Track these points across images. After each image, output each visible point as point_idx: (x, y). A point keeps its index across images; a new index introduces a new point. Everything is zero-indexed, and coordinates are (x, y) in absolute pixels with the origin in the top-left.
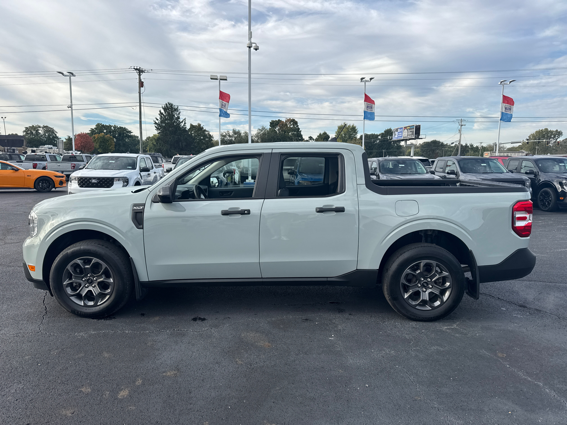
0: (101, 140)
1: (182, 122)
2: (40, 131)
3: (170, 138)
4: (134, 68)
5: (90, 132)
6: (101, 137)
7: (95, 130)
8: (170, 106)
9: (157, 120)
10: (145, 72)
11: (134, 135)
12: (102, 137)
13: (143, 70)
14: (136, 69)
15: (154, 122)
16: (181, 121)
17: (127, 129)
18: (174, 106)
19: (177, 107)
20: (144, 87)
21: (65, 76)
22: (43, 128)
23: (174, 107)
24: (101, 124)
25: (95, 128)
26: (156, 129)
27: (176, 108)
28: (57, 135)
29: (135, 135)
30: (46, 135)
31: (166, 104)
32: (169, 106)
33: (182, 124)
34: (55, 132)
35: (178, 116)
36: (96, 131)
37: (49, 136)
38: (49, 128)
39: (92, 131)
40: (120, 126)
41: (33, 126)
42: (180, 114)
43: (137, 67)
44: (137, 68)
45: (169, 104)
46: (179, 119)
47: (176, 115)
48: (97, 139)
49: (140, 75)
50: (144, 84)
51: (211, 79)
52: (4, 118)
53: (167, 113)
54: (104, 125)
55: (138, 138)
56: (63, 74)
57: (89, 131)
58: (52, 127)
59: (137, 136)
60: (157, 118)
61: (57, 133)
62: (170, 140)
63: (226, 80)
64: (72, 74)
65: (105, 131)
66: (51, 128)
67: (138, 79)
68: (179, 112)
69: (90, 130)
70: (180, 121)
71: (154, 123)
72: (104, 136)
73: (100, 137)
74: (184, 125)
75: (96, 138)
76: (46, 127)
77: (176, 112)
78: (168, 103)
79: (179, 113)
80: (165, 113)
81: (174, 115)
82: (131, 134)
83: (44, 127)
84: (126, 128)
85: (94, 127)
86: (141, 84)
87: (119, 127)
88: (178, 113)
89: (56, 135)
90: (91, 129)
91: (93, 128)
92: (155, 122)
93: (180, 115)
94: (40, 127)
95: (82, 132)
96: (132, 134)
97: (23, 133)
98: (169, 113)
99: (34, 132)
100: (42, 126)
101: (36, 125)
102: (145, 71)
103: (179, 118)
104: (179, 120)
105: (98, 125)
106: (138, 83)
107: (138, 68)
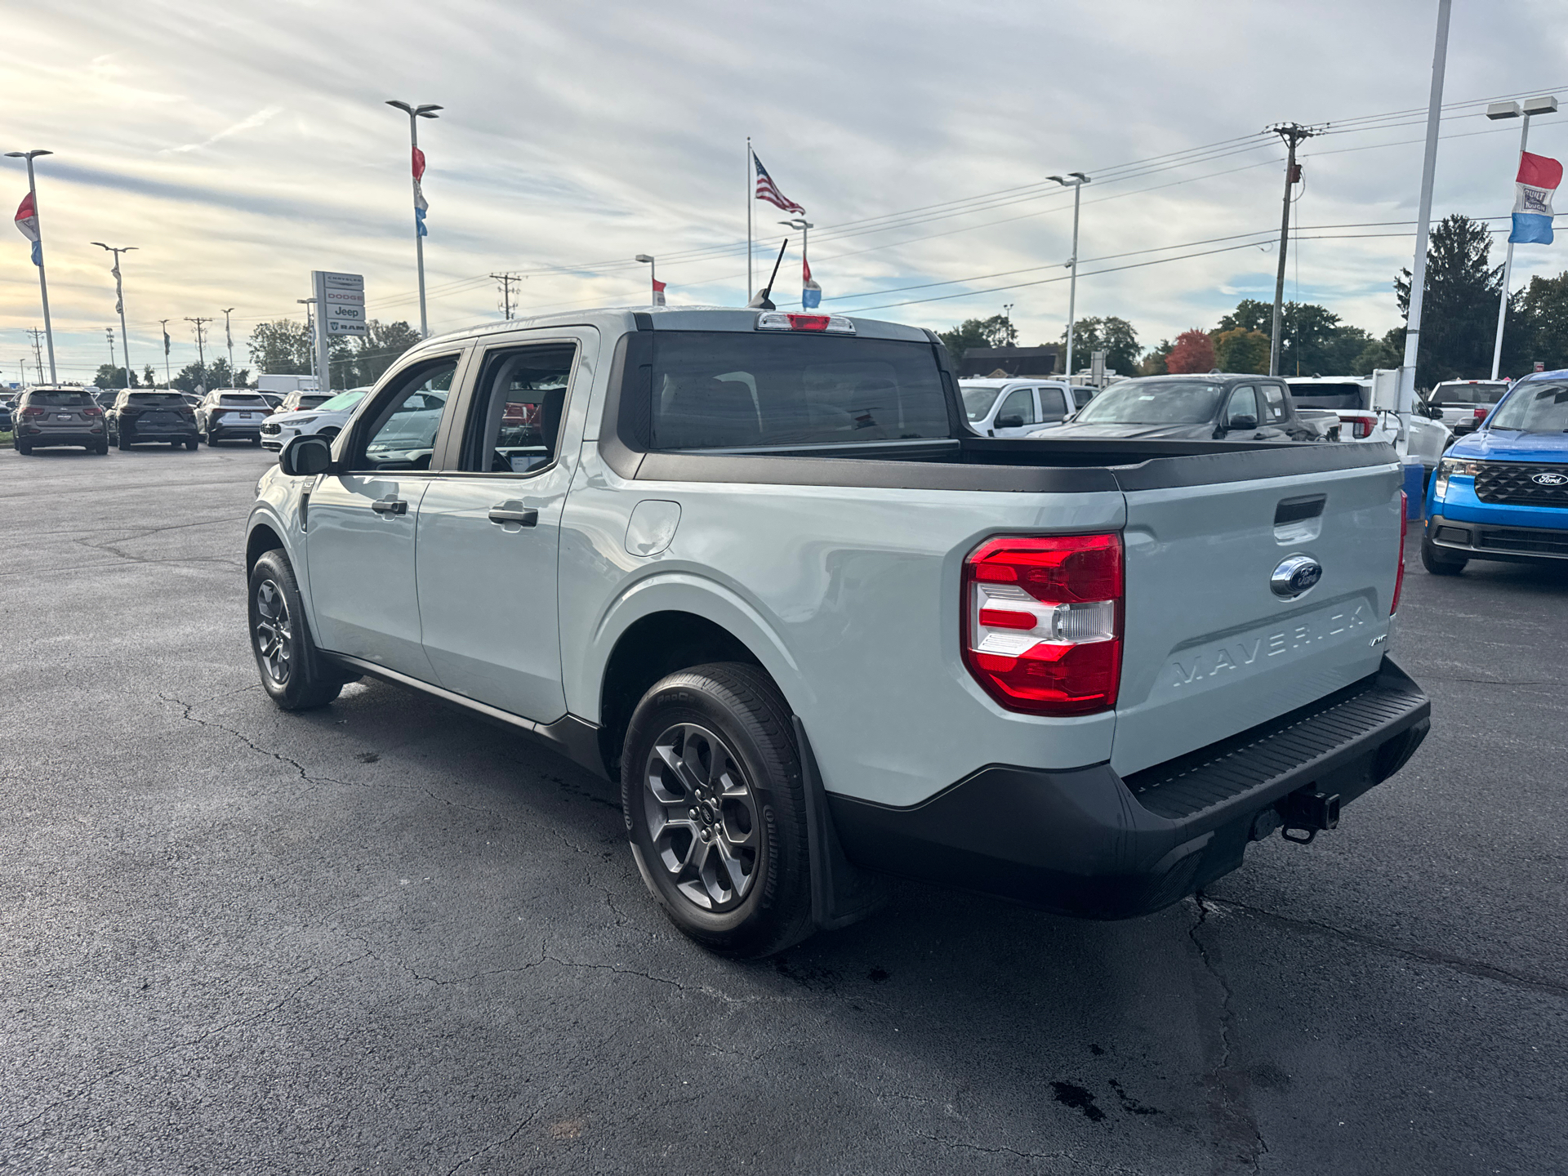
0: (1235, 346)
1: (1495, 272)
2: (1098, 333)
3: (1442, 329)
4: (1275, 130)
5: (1220, 326)
6: (1235, 339)
7: (1234, 319)
8: (1456, 226)
9: (1407, 274)
10: (1311, 135)
11: (1352, 327)
12: (1238, 339)
13: (1305, 129)
14: (1283, 131)
15: (1396, 284)
16: (1490, 272)
17: (1325, 311)
18: (1471, 226)
19: (1483, 228)
20: (1301, 180)
21: (1068, 184)
22: (1105, 324)
23: (1471, 230)
24: (1253, 301)
25: (1235, 315)
26: (1400, 302)
27: (1479, 229)
28: (1136, 340)
29: (1355, 327)
30: (1109, 342)
31: (1445, 222)
32: (1454, 227)
33: (1493, 281)
34: (1131, 332)
35: (1482, 255)
36: (1237, 323)
37: (1117, 342)
38: (1121, 322)
39: (1227, 323)
40: (1305, 305)
41: (1085, 320)
42: (1490, 249)
43: (1284, 124)
44: (1283, 128)
45: (1455, 221)
46: (1486, 263)
47: (1474, 253)
48: (1224, 343)
49: (1293, 147)
50: (1301, 171)
51: (1493, 117)
52: (1009, 307)
53: (1442, 250)
54: (1259, 303)
55: (1363, 336)
56: (1060, 180)
57: (1219, 323)
58: (1126, 321)
59: (1360, 328)
60: (1407, 269)
61: (1136, 333)
62: (1441, 334)
63: (1551, 110)
64: (1081, 176)
65: (1261, 321)
66: (1125, 323)
67: (1287, 161)
68: (1487, 241)
69: (1221, 320)
70: (1486, 273)
71: (1396, 287)
72: (1243, 335)
73: (1234, 337)
74: (1498, 284)
75: (1222, 343)
76: (1115, 320)
77: (1475, 244)
78: (1453, 217)
79: (1486, 247)
80: (1435, 252)
81: (1467, 256)
82: (1336, 324)
83: (1110, 320)
84: (1323, 308)
85: (1231, 312)
86: (1294, 173)
87: (1301, 306)
88: (1482, 246)
89: (1132, 339)
90: (1225, 317)
91: (1230, 315)
92: (1399, 281)
93: (1488, 252)
94: (1098, 322)
95: (1194, 329)
96: (1338, 324)
97: (1060, 339)
98: (1449, 250)
99: (1085, 336)
100: (1103, 319)
101: (1092, 317)
102: (1312, 130)
103: (1483, 260)
104: (1485, 268)
105: (1243, 307)
106: (1286, 173)
107: (1289, 126)
